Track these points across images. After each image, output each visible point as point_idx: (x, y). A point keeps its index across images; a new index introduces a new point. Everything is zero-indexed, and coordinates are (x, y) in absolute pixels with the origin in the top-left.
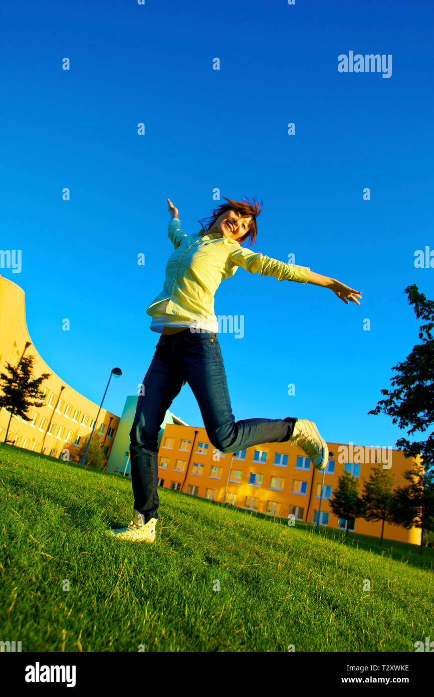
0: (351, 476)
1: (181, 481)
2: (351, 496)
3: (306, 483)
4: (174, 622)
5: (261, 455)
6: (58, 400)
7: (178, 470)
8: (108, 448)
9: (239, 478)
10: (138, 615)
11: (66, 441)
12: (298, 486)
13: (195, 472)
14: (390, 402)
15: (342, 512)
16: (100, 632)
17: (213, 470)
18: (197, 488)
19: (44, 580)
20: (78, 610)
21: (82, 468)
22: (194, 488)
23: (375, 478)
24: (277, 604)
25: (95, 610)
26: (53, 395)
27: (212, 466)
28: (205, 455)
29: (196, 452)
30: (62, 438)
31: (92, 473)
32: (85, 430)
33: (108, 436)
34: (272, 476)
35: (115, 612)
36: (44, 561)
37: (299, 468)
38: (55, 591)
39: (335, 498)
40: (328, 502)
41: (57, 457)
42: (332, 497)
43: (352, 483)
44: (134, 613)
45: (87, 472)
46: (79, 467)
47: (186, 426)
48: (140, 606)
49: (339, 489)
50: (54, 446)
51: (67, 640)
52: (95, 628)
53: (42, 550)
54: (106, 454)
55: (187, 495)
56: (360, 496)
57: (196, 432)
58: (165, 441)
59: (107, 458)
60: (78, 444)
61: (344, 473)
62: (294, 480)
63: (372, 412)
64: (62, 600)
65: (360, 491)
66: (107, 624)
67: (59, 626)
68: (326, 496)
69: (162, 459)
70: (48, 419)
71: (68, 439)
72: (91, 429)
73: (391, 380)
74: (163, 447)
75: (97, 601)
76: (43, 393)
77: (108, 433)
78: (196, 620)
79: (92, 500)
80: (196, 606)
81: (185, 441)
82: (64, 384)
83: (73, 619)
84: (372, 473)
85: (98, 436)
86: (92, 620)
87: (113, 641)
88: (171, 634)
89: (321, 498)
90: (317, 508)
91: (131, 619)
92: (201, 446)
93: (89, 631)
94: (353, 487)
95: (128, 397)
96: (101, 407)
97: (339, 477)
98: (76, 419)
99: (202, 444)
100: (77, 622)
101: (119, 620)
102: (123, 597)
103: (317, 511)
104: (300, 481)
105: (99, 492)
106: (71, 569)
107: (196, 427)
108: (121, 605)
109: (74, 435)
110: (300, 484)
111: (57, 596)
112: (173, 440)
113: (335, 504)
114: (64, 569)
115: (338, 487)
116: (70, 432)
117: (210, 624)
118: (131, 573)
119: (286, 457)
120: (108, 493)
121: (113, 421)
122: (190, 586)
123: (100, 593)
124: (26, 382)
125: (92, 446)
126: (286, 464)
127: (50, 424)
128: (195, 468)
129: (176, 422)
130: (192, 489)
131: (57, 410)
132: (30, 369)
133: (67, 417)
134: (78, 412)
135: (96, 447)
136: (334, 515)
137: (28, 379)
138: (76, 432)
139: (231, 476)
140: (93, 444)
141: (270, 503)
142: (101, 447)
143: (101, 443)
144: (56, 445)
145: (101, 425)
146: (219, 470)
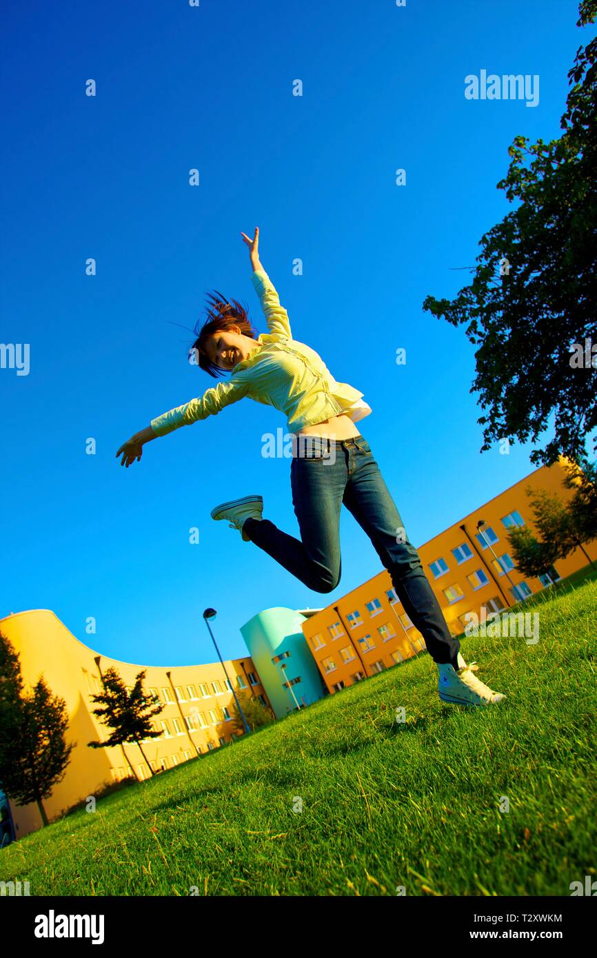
0: (517, 528)
1: (360, 668)
2: (532, 548)
3: (480, 571)
4: (448, 792)
6: (174, 690)
7: (348, 661)
8: (262, 696)
10: (409, 814)
11: (215, 724)
12: (475, 578)
13: (367, 648)
14: (494, 425)
15: (536, 569)
16: (384, 856)
17: (382, 632)
18: (380, 662)
19: (294, 858)
20: (348, 856)
21: (251, 735)
22: (377, 664)
23: (540, 512)
24: (533, 698)
25: (365, 843)
26: (164, 689)
27: (378, 629)
29: (352, 628)
30: (208, 724)
31: (265, 731)
32: (225, 698)
33: (252, 685)
34: (443, 591)
35: (385, 829)
36: (280, 843)
37: (461, 562)
38: (312, 858)
39: (518, 561)
40: (515, 570)
41: (218, 745)
42: (515, 563)
43: (523, 533)
44: (404, 815)
45: (259, 733)
46: (247, 736)
48: (406, 805)
49: (516, 550)
50: (207, 738)
51: (358, 887)
52: (376, 856)
53: (270, 835)
54: (265, 703)
55: (375, 675)
56: (540, 540)
57: (336, 609)
59: (270, 706)
60: (229, 716)
61: (508, 531)
62: (467, 577)
63: (485, 448)
64: (326, 858)
65: (537, 536)
66: (385, 845)
67: (341, 883)
68: (509, 567)
69: (324, 662)
70: (179, 718)
71: (215, 720)
72: (230, 691)
73: (478, 404)
74: (317, 649)
75: (361, 834)
76: (152, 696)
77: (250, 682)
78: (467, 772)
79: (283, 754)
80: (459, 762)
81: (332, 627)
82: (167, 669)
83: (349, 866)
84: (534, 508)
85: (242, 693)
86: (369, 853)
87: (402, 854)
88: (453, 803)
89: (506, 573)
90: (510, 586)
91: (406, 822)
92: (352, 619)
93: (373, 864)
94: (528, 537)
95: (242, 630)
96: (222, 662)
97: (507, 538)
98: (207, 694)
99: (351, 616)
100: (355, 867)
101: (395, 832)
102: (382, 810)
103: (513, 588)
104: (473, 573)
105: (285, 741)
106: (313, 829)
108: (386, 819)
109: (218, 711)
110: (475, 576)
111: (317, 861)
112: (320, 635)
113: (523, 568)
114: (306, 833)
115: (513, 549)
116: (212, 713)
117: (484, 765)
118: (375, 784)
119: (441, 561)
120: (294, 735)
121: (245, 666)
122: (440, 750)
123: (358, 826)
124: (126, 698)
125: (245, 707)
126: (447, 568)
127: (184, 720)
128: (363, 645)
129: (308, 615)
130: (376, 667)
131: (181, 701)
132: (118, 683)
133: (196, 699)
134: (204, 686)
135: (249, 705)
136: (530, 578)
137: (125, 693)
138: (218, 707)
139: (404, 622)
140: (243, 704)
141: (462, 618)
142: (254, 700)
143: (251, 697)
144: (208, 736)
145: (237, 679)
146: (388, 628)
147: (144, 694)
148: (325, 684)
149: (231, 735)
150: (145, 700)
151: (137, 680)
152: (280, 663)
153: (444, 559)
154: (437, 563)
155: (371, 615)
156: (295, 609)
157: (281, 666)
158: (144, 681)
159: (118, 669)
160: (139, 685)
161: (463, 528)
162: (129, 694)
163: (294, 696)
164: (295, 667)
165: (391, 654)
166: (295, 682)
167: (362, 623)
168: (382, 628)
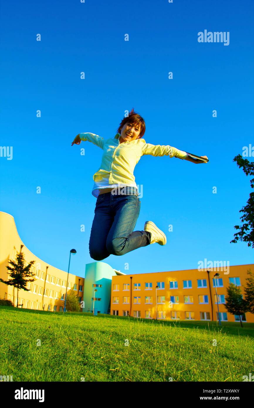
0: (235, 286)
1: (129, 310)
2: (238, 299)
3: (207, 296)
5: (174, 283)
6: (46, 276)
7: (125, 303)
8: (81, 298)
9: (164, 300)
11: (56, 298)
12: (202, 299)
13: (136, 302)
15: (235, 310)
18: (139, 312)
22: (137, 312)
23: (250, 284)
26: (42, 273)
27: (145, 297)
28: (140, 291)
29: (134, 290)
30: (53, 297)
33: (79, 291)
34: (184, 296)
37: (200, 287)
39: (227, 302)
40: (223, 305)
41: (52, 310)
42: (225, 302)
43: (236, 290)
47: (124, 275)
49: (229, 296)
54: (80, 302)
56: (244, 298)
57: (131, 278)
58: (114, 287)
60: (63, 299)
61: (230, 285)
62: (199, 295)
65: (243, 295)
68: (221, 302)
69: (114, 298)
70: (43, 288)
74: (114, 290)
77: (79, 289)
81: (126, 285)
82: (48, 265)
84: (248, 281)
85: (73, 292)
89: (218, 304)
90: (217, 311)
92: (136, 286)
94: (238, 293)
95: (86, 265)
97: (227, 288)
98: (59, 284)
99: (136, 284)
103: (218, 313)
104: (202, 295)
107: (130, 275)
109: (60, 294)
110: (203, 297)
112: (119, 285)
113: (228, 306)
115: (227, 295)
116: (57, 292)
119: (190, 282)
121: (80, 281)
124: (22, 268)
126: (191, 286)
127: (44, 290)
128: (135, 300)
129: (118, 274)
131: (47, 281)
132: (22, 260)
133: (53, 284)
134: (59, 280)
135: (74, 298)
136: (230, 313)
138: (61, 292)
139: (158, 300)
140: (71, 297)
141: (187, 313)
142: (77, 298)
143: (76, 295)
144: (50, 302)
145: (74, 284)
146: (150, 298)
147: (30, 271)
148: (110, 308)
149: (60, 307)
151: (30, 263)
152: (96, 288)
153: (192, 282)
154: (187, 282)
155: (145, 288)
158: (32, 265)
159: (25, 254)
160: (30, 266)
161: (208, 272)
162: (24, 267)
163: (94, 305)
164: (101, 293)
165: (146, 311)
166: (97, 299)
167: (140, 290)
168: (148, 297)
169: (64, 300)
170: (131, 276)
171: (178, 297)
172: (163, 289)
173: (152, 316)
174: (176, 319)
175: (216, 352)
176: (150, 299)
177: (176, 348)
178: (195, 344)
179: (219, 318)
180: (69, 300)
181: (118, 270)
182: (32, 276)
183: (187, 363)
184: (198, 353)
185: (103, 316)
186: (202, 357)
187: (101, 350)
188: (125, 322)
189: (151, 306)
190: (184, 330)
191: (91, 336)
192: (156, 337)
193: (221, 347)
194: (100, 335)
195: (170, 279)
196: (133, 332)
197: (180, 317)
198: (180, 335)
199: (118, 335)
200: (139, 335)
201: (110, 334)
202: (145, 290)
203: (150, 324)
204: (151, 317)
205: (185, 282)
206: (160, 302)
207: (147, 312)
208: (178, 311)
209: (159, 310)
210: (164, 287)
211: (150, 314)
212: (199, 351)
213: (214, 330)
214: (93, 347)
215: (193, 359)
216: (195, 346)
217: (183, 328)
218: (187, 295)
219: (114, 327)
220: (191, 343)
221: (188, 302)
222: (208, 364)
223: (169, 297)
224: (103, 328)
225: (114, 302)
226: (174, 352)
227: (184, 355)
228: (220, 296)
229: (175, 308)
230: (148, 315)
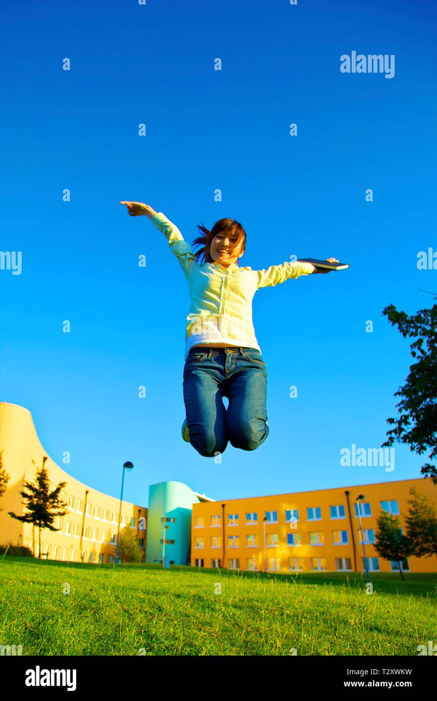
0: (389, 515)
1: (221, 557)
2: (395, 535)
3: (346, 532)
5: (292, 513)
6: (86, 505)
7: (214, 547)
8: (143, 540)
9: (277, 540)
11: (102, 542)
12: (338, 536)
13: (232, 545)
15: (390, 554)
17: (249, 540)
18: (237, 560)
22: (235, 561)
23: (415, 511)
26: (79, 501)
27: (247, 536)
29: (228, 525)
30: (97, 540)
34: (309, 532)
37: (334, 518)
39: (378, 541)
40: (372, 546)
41: (97, 561)
42: (375, 541)
43: (392, 521)
47: (212, 502)
49: (381, 531)
50: (92, 549)
54: (143, 546)
56: (404, 533)
57: (223, 506)
58: (195, 520)
59: (144, 550)
60: (113, 542)
61: (381, 514)
62: (333, 531)
63: (386, 444)
65: (403, 529)
68: (369, 540)
69: (197, 538)
70: (80, 524)
71: (103, 539)
73: (396, 406)
74: (195, 527)
76: (64, 502)
81: (214, 517)
82: (88, 488)
84: (410, 506)
85: (130, 531)
89: (363, 545)
90: (363, 555)
92: (232, 518)
94: (395, 526)
95: (151, 487)
97: (377, 519)
98: (106, 519)
99: (232, 516)
103: (365, 558)
104: (339, 531)
107: (222, 501)
109: (108, 534)
110: (340, 534)
112: (203, 518)
113: (381, 548)
115: (378, 530)
116: (103, 532)
119: (318, 510)
121: (141, 513)
124: (46, 495)
125: (127, 541)
126: (320, 517)
127: (83, 528)
128: (231, 541)
129: (202, 500)
130: (233, 563)
131: (87, 514)
132: (46, 482)
133: (97, 518)
134: (107, 512)
135: (131, 541)
136: (383, 558)
137: (47, 491)
138: (109, 532)
139: (268, 541)
140: (127, 539)
141: (314, 560)
142: (136, 540)
143: (135, 536)
144: (94, 548)
145: (132, 519)
146: (255, 538)
147: (59, 499)
148: (190, 555)
149: (110, 555)
150: (57, 503)
151: (58, 487)
152: (166, 523)
153: (321, 509)
154: (314, 510)
155: (246, 522)
156: (195, 491)
157: (164, 526)
158: (62, 489)
159: (50, 472)
160: (58, 490)
161: (347, 493)
162: (49, 493)
163: (164, 551)
164: (175, 532)
165: (248, 559)
166: (169, 542)
167: (237, 525)
168: (251, 536)
169: (115, 544)
170: (223, 503)
171: (300, 534)
172: (276, 522)
173: (258, 567)
174: (297, 571)
175: (361, 623)
176: (255, 540)
177: (296, 619)
178: (327, 610)
179: (366, 567)
180: (123, 544)
181: (202, 494)
182: (62, 507)
183: (314, 642)
184: (332, 626)
185: (178, 570)
186: (338, 631)
187: (176, 625)
188: (215, 578)
189: (256, 550)
190: (308, 587)
191: (159, 602)
192: (263, 602)
193: (369, 614)
194: (172, 602)
195: (286, 507)
196: (226, 594)
197: (303, 567)
198: (303, 596)
199: (203, 600)
200: (236, 598)
201: (189, 599)
202: (246, 524)
203: (254, 581)
204: (256, 568)
205: (310, 510)
206: (271, 543)
207: (250, 561)
208: (301, 558)
209: (269, 557)
210: (276, 520)
211: (254, 564)
212: (334, 622)
213: (358, 587)
214: (161, 620)
215: (323, 635)
216: (326, 614)
217: (308, 586)
218: (313, 532)
219: (195, 586)
220: (321, 609)
221: (315, 542)
222: (348, 643)
223: (285, 535)
224: (178, 589)
225: (196, 546)
226: (293, 626)
227: (310, 629)
228: (366, 531)
229: (295, 553)
230: (252, 565)
